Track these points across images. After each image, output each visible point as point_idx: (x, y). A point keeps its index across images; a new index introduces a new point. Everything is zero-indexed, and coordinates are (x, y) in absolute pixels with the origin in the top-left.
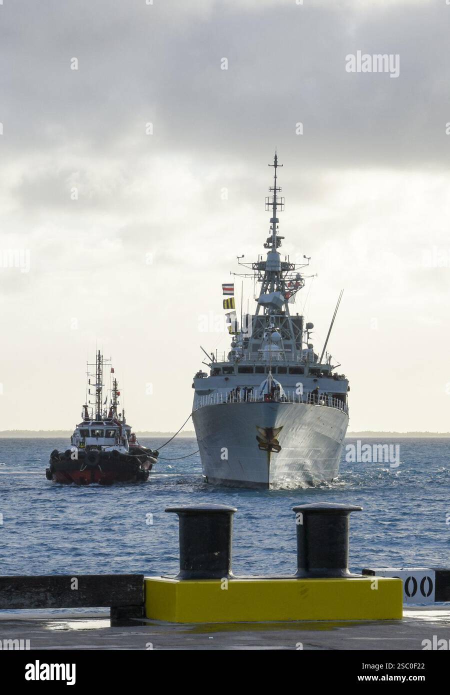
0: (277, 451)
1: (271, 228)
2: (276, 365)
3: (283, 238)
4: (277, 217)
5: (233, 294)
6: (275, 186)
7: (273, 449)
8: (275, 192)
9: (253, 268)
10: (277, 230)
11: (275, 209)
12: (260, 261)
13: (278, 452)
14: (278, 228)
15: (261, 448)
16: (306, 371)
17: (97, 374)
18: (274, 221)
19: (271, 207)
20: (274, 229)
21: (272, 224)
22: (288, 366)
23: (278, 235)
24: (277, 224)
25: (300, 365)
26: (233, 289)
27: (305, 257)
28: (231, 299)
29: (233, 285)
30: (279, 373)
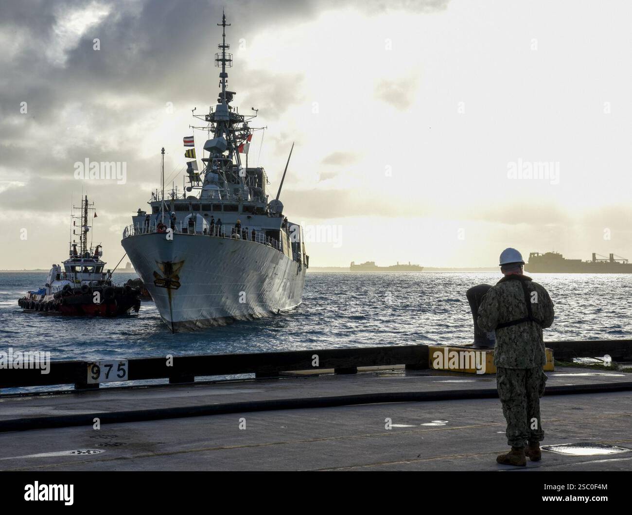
0: (175, 287)
1: (221, 82)
2: (210, 203)
3: (235, 93)
4: (226, 72)
5: (193, 146)
6: (224, 44)
7: (172, 287)
8: (224, 50)
9: (207, 120)
10: (226, 84)
11: (224, 65)
12: (211, 112)
13: (177, 289)
14: (227, 82)
15: (157, 284)
16: (240, 208)
17: (82, 217)
18: (224, 75)
19: (221, 63)
20: (223, 83)
21: (221, 79)
22: (223, 204)
23: (227, 89)
24: (226, 79)
25: (234, 203)
26: (193, 141)
27: (253, 109)
28: (192, 150)
29: (192, 137)
30: (214, 210)
